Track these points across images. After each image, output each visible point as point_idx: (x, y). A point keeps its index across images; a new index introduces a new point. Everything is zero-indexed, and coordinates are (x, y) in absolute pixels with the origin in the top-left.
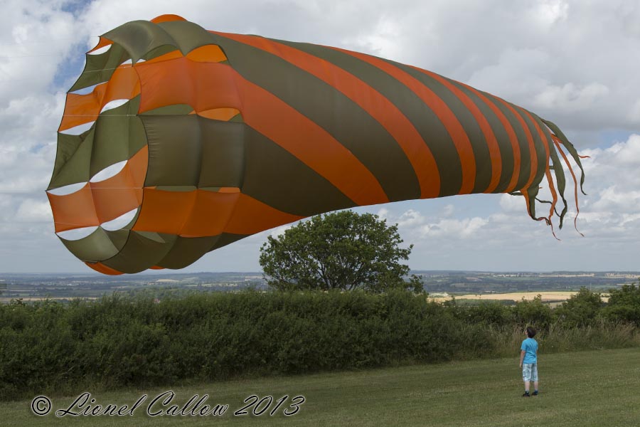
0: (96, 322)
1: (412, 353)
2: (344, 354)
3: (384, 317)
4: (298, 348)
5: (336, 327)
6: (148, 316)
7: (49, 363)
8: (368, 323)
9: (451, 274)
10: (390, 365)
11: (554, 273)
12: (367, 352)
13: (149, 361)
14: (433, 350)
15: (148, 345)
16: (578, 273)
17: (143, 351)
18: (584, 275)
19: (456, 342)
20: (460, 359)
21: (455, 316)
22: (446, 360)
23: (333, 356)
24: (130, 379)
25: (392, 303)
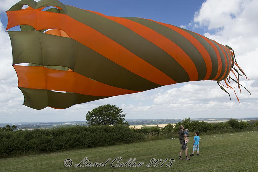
0: (32, 136)
1: (122, 141)
2: (104, 142)
3: (114, 132)
4: (90, 141)
5: (101, 135)
6: (48, 133)
7: (18, 147)
8: (110, 134)
9: (143, 120)
10: (116, 144)
11: (168, 119)
12: (110, 141)
13: (48, 146)
14: (128, 140)
15: (47, 142)
16: (174, 119)
17: (46, 143)
18: (176, 120)
19: (134, 138)
20: (136, 142)
21: (135, 131)
22: (132, 143)
23: (100, 143)
24: (43, 151)
25: (117, 128)
